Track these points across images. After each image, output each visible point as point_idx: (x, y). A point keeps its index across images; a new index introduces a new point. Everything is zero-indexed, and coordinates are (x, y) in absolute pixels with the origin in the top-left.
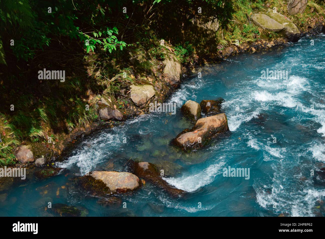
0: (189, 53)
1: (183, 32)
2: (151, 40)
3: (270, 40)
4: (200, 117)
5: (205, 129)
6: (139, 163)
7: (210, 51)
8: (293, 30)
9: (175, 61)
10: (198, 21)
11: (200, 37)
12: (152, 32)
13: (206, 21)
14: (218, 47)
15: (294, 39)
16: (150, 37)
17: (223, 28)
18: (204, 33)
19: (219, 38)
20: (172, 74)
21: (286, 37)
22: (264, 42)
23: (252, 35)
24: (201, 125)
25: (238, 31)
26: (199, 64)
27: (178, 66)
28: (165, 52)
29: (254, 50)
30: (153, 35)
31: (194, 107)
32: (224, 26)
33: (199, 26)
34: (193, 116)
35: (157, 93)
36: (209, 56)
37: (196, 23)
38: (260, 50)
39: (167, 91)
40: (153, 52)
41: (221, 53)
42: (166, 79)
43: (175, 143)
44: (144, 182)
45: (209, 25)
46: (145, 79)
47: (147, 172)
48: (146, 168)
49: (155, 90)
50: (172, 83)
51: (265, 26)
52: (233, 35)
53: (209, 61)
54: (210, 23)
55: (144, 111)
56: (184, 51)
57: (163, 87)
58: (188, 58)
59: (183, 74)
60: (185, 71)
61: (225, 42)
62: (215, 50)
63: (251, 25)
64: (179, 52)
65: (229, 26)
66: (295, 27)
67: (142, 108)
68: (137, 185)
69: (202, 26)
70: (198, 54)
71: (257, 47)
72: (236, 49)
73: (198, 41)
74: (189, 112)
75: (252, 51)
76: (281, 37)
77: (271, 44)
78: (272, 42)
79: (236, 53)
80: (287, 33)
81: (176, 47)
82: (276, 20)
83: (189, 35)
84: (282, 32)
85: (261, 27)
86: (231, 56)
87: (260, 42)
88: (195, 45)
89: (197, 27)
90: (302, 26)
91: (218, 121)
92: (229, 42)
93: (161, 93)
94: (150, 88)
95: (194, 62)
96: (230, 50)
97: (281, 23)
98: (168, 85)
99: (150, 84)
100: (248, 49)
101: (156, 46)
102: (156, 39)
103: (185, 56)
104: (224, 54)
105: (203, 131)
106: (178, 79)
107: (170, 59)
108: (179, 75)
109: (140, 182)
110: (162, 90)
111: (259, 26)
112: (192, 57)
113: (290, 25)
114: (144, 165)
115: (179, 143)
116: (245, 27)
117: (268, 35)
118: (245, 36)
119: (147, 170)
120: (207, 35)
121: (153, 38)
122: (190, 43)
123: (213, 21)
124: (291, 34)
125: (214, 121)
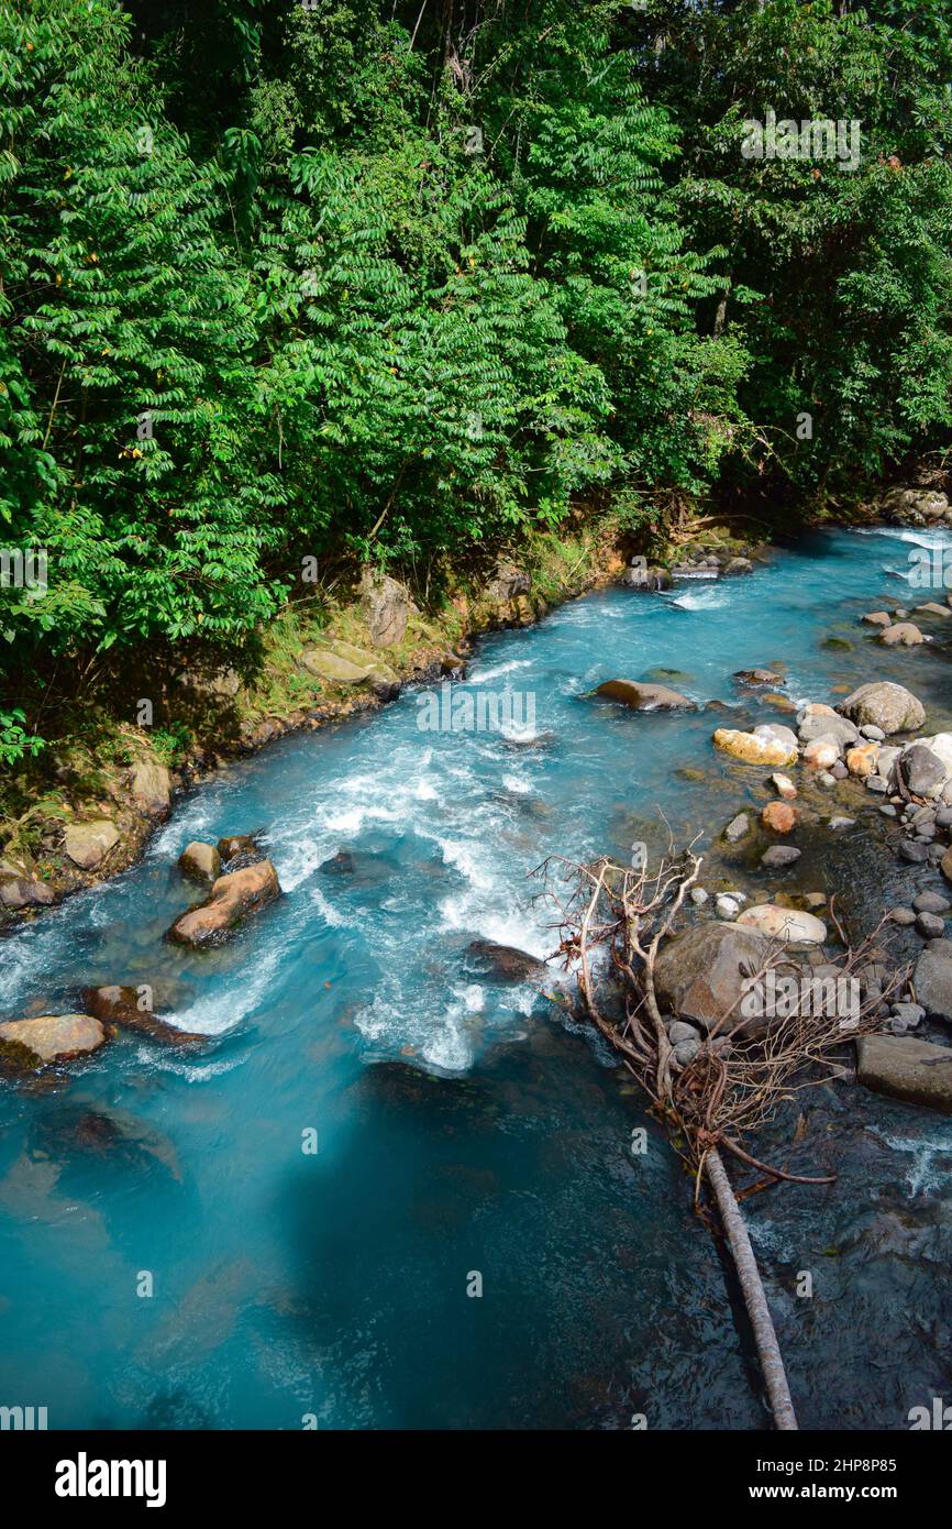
0: (184, 744)
1: (166, 702)
2: (99, 726)
3: (344, 700)
4: (220, 873)
5: (232, 899)
6: (100, 991)
7: (226, 736)
8: (387, 677)
9: (154, 763)
10: (196, 678)
11: (202, 709)
12: (101, 709)
13: (212, 676)
14: (242, 726)
15: (390, 695)
16: (94, 719)
17: (247, 686)
18: (210, 701)
19: (242, 708)
20: (151, 793)
21: (374, 691)
22: (333, 706)
23: (307, 694)
24: (222, 892)
25: (278, 691)
26: (207, 765)
27: (164, 773)
28: (132, 748)
29: (314, 722)
30: (102, 714)
31: (205, 855)
32: (248, 682)
33: (199, 687)
34: (205, 875)
35: (122, 836)
36: (225, 745)
37: (190, 681)
38: (328, 722)
39: (146, 827)
40: (106, 751)
41: (250, 738)
42: (139, 804)
43: (173, 937)
44: (115, 1030)
45: (218, 684)
46: (95, 809)
47: (119, 1007)
48: (116, 998)
49: (118, 829)
50: (154, 810)
51: (331, 676)
52: (268, 698)
53: (226, 755)
54: (220, 679)
55: (100, 878)
56: (172, 741)
57: (134, 822)
58: (182, 755)
59: (174, 788)
60: (179, 782)
61: (255, 714)
62: (236, 733)
63: (304, 675)
64: (162, 744)
65: (259, 681)
66: (390, 670)
67: (95, 872)
68: (100, 1038)
69: (205, 687)
70: (201, 744)
71: (321, 719)
72: (279, 725)
73: (199, 719)
74: (196, 866)
75: (310, 726)
76: (364, 693)
77: (347, 708)
78: (349, 705)
79: (279, 735)
80: (375, 685)
81: (155, 735)
82: (352, 661)
83: (180, 707)
84: (364, 682)
85: (324, 678)
86: (273, 741)
87: (325, 708)
88: (195, 725)
89: (195, 690)
90: (402, 668)
91: (257, 877)
92: (263, 713)
93: (131, 834)
94: (108, 826)
95: (196, 761)
96: (266, 730)
97: (362, 666)
98: (146, 816)
99: (107, 819)
100: (303, 724)
101: (111, 737)
102: (110, 723)
103: (176, 750)
104: (255, 739)
105: (230, 903)
106: (165, 801)
107: (144, 762)
108: (166, 792)
109: (106, 1034)
110: (133, 828)
111: (319, 676)
112: (190, 752)
113: (379, 669)
114: (111, 993)
115: (181, 936)
116: (292, 681)
117: (339, 692)
118: (294, 698)
119: (118, 1003)
120: (217, 706)
121: (103, 722)
122: (183, 724)
123: (226, 675)
124: (385, 687)
125: (249, 878)
